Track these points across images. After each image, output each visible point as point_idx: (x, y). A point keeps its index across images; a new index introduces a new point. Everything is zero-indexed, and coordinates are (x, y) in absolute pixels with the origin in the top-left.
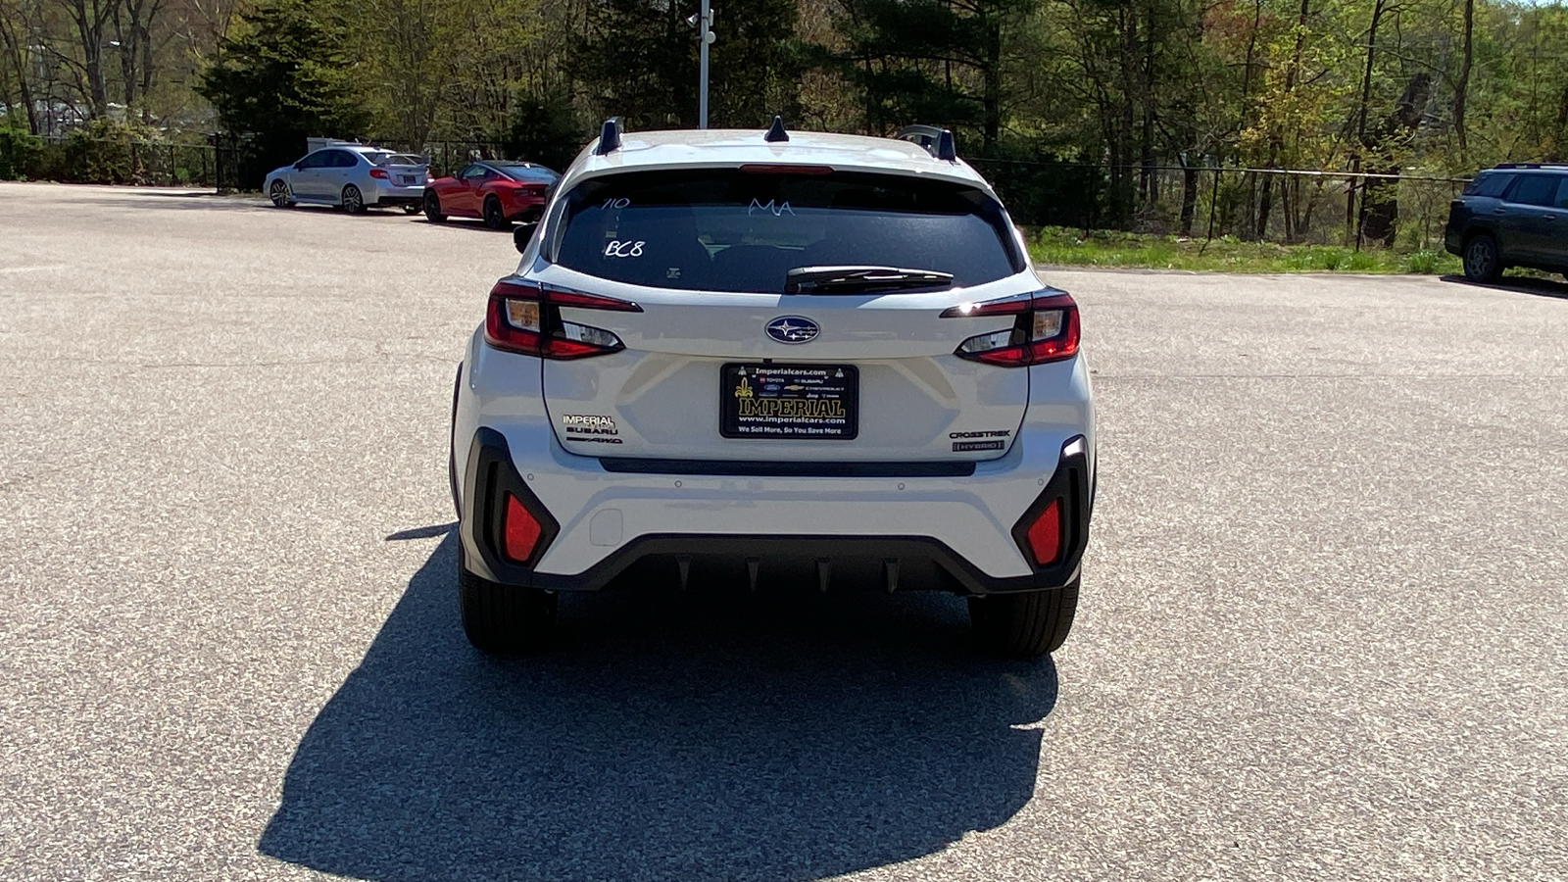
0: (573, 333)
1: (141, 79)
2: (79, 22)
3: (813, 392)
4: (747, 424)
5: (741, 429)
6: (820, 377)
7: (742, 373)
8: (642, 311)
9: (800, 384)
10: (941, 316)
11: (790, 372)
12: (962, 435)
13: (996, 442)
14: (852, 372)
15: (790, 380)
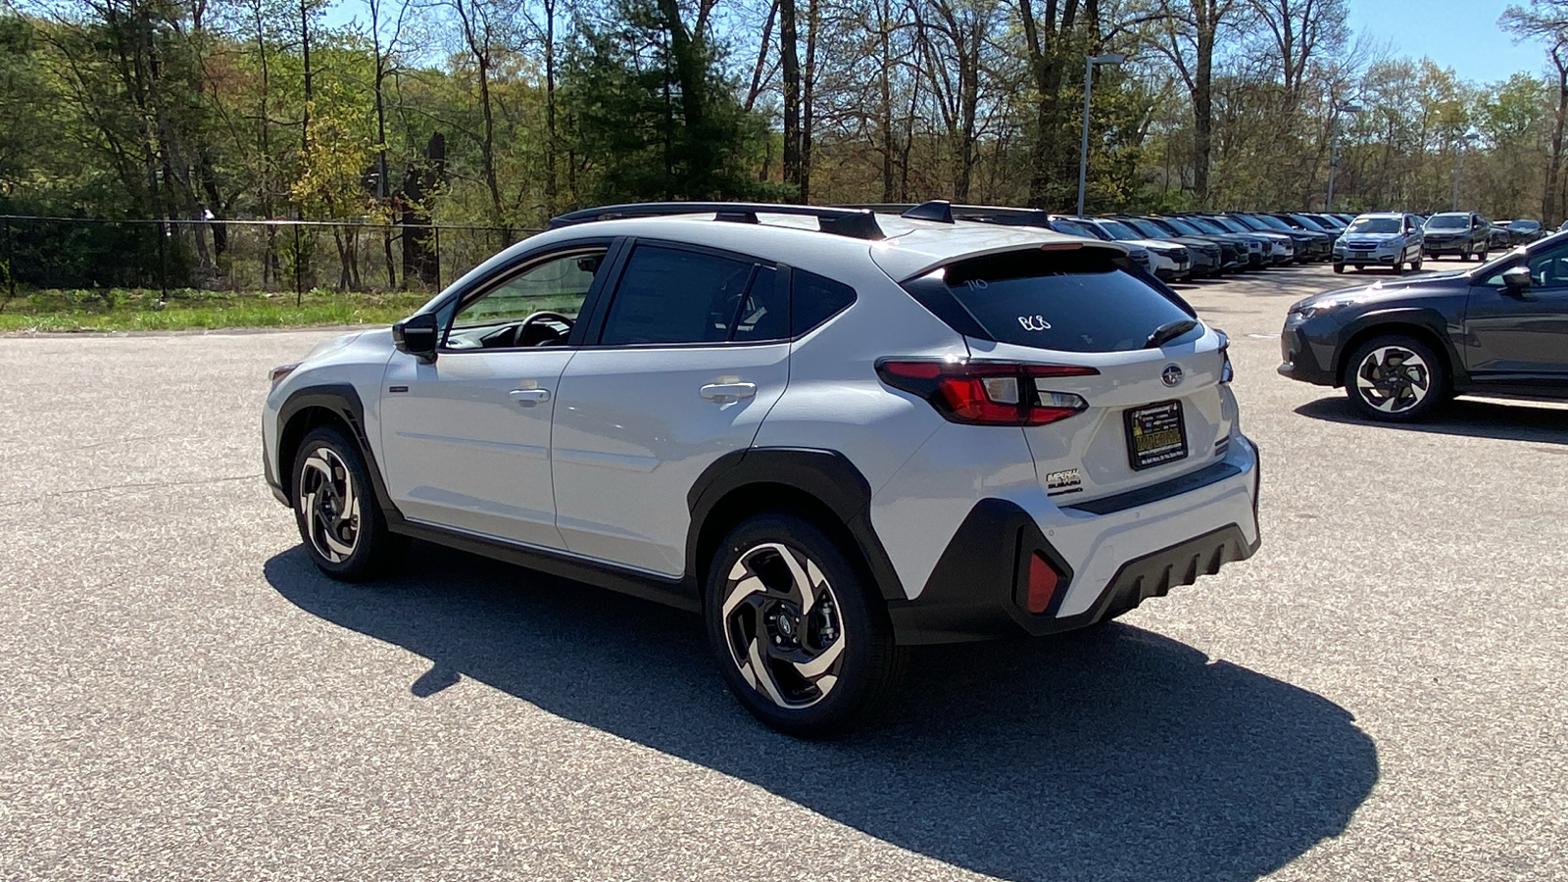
0: (1046, 401)
3: (1166, 424)
4: (1145, 457)
5: (1141, 462)
6: (1166, 412)
7: (1137, 416)
8: (1099, 373)
9: (1159, 419)
11: (1152, 411)
12: (1218, 443)
14: (1180, 404)
15: (1154, 417)
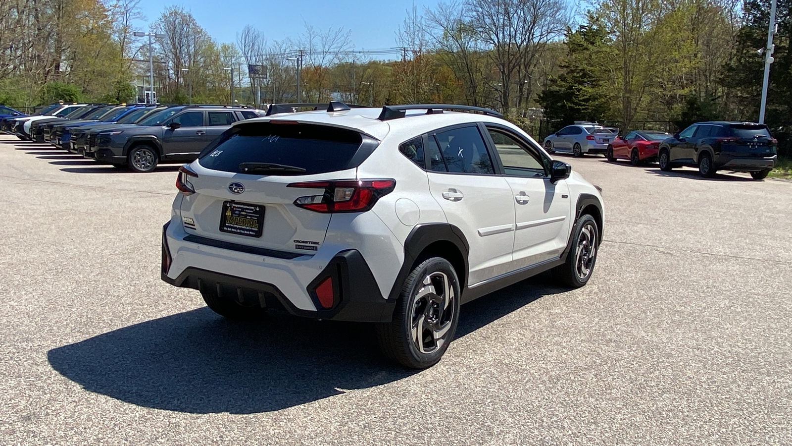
0: (188, 185)
1: (525, 96)
2: (502, 73)
3: (249, 216)
4: (228, 227)
5: (225, 228)
6: (252, 210)
7: (228, 205)
8: (198, 177)
9: (246, 212)
10: (287, 186)
11: (242, 206)
12: (299, 242)
13: (313, 247)
14: (263, 208)
15: (243, 209)
